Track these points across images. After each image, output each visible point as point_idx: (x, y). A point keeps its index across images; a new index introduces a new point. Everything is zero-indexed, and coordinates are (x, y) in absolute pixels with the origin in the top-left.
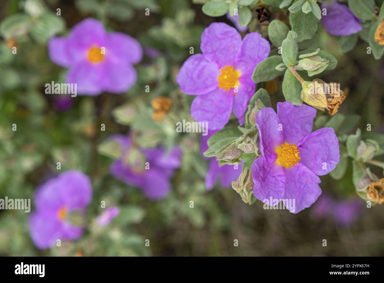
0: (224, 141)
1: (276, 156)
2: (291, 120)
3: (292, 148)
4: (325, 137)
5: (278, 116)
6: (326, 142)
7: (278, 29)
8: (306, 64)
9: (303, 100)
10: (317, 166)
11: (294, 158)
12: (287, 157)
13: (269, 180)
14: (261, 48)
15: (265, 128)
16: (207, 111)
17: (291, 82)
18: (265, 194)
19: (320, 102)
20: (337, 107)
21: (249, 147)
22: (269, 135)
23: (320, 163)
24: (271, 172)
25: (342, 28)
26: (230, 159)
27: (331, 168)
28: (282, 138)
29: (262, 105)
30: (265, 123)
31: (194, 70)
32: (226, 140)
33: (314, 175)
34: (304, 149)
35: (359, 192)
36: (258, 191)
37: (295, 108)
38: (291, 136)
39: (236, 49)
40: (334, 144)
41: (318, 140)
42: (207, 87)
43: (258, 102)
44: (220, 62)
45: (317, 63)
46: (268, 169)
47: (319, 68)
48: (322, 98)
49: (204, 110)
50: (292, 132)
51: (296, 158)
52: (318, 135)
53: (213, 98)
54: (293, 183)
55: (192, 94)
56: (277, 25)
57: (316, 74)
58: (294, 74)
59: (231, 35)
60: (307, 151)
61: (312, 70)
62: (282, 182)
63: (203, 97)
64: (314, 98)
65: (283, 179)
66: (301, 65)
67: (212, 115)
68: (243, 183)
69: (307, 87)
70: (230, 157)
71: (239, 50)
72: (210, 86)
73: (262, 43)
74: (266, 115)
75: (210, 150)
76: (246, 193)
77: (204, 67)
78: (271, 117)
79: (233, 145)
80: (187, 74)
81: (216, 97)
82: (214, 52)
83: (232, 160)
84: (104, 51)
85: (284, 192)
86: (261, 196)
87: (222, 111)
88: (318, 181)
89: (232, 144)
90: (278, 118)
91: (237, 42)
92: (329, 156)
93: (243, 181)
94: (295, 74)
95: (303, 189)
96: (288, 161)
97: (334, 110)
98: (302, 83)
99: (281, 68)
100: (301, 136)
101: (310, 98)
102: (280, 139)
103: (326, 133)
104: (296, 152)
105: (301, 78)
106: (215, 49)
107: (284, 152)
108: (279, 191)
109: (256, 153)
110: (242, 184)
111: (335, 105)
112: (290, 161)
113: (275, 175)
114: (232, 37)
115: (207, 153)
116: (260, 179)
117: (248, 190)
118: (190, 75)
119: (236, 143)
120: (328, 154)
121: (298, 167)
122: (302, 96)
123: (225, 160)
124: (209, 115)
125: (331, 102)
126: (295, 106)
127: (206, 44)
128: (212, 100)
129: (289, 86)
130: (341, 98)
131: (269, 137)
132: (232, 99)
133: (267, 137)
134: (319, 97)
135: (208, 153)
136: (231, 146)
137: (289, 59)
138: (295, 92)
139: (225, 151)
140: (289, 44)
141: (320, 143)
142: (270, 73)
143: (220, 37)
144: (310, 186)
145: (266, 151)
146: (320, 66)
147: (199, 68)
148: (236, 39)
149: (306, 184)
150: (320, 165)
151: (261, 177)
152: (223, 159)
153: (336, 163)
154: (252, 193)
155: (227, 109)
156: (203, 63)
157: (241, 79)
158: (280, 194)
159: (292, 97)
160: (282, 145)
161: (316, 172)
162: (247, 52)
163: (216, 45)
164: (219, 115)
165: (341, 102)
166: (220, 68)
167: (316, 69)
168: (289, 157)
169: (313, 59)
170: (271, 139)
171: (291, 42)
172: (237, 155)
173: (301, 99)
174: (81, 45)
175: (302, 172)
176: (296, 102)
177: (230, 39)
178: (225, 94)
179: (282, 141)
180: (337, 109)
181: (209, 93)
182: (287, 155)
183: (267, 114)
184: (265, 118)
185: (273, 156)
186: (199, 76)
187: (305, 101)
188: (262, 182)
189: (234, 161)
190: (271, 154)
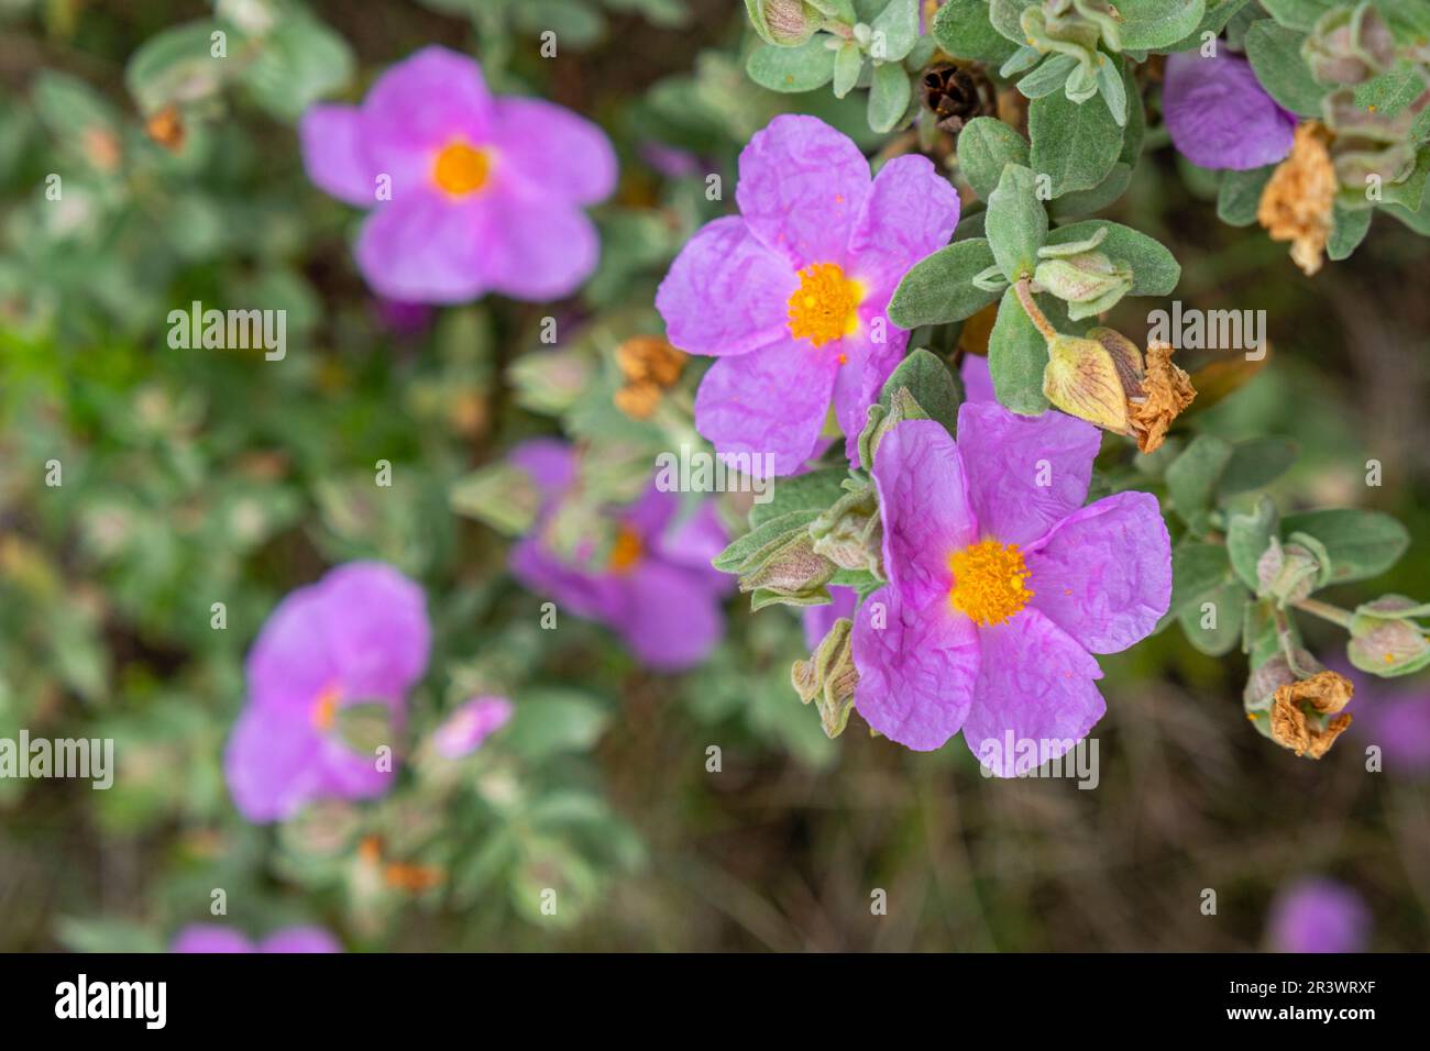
0: (786, 522)
1: (948, 583)
2: (1011, 461)
3: (1004, 560)
4: (1128, 524)
5: (961, 449)
6: (1130, 539)
7: (991, 147)
8: (1057, 278)
9: (1047, 395)
10: (1093, 620)
11: (1006, 593)
12: (983, 588)
13: (919, 662)
14: (934, 210)
15: (913, 487)
16: (750, 413)
17: (1019, 332)
18: (900, 710)
19: (1105, 408)
20: (1159, 428)
21: (849, 551)
22: (929, 512)
23: (1102, 611)
24: (931, 634)
25: (1229, 146)
26: (788, 587)
27: (1140, 630)
28: (971, 523)
29: (913, 409)
30: (912, 473)
31: (715, 269)
32: (792, 519)
33: (1079, 652)
34: (1051, 563)
35: (1254, 713)
36: (877, 701)
37: (1020, 423)
38: (1011, 516)
39: (854, 208)
40: (1157, 549)
41: (1102, 531)
42: (753, 331)
43: (901, 396)
44: (802, 247)
45: (1093, 279)
46: (920, 627)
47: (1099, 294)
48: (1112, 397)
49: (741, 408)
50: (1015, 500)
51: (1012, 591)
52: (1104, 517)
53: (773, 368)
54: (1009, 674)
55: (701, 350)
56: (986, 134)
57: (1090, 315)
58: (1026, 309)
59: (836, 158)
60: (1063, 569)
61: (1077, 300)
62: (965, 670)
63: (737, 363)
64: (1085, 392)
65: (970, 661)
66: (1044, 280)
67: (765, 427)
68: (823, 671)
69: (1061, 356)
70: (788, 581)
71: (862, 210)
72: (766, 328)
73: (937, 194)
74: (916, 443)
75: (734, 549)
76: (830, 705)
77: (748, 263)
78: (936, 453)
79: (803, 540)
80: (693, 282)
81: (782, 366)
82: (781, 212)
83: (798, 591)
84: (493, 158)
85: (968, 706)
86: (884, 715)
87: (797, 414)
88: (1094, 670)
89: (800, 536)
90: (960, 457)
91: (855, 183)
92: (1136, 588)
93: (824, 665)
94: (1029, 307)
95: (1043, 695)
96: (985, 601)
97: (1152, 438)
98: (1048, 339)
99: (990, 284)
100: (1044, 515)
101: (1071, 394)
102: (967, 526)
103: (1130, 508)
104: (1014, 573)
105: (1046, 322)
106: (786, 202)
107: (975, 572)
108: (951, 702)
109: (874, 572)
110: (819, 674)
111: (1154, 420)
112: (991, 604)
113: (942, 646)
114: (841, 165)
115: (724, 561)
116: (886, 659)
117: (840, 696)
118: (701, 286)
119: (810, 533)
120: (1133, 580)
121: (1028, 622)
122: (1045, 385)
123: (773, 590)
124: (756, 426)
125: (1140, 410)
126: (1020, 417)
127: (753, 187)
128: (769, 376)
129: (1011, 344)
130: (1174, 397)
131: (925, 519)
132: (830, 377)
133: (921, 520)
134: (1102, 390)
135: (728, 559)
136: (792, 545)
137: (1015, 253)
138: (1029, 366)
139: (770, 559)
140: (1011, 206)
141: (1107, 544)
142: (958, 296)
143: (803, 161)
144: (1066, 686)
145: (913, 565)
146: (1103, 289)
147: (732, 264)
148: (855, 174)
149: (1055, 680)
150: (1102, 619)
151: (890, 651)
152: (766, 586)
153: (1157, 613)
154: (852, 706)
155: (812, 411)
156: (743, 250)
157: (866, 311)
158: (954, 712)
159: (1014, 386)
160: (972, 548)
161: (1087, 642)
162: (888, 219)
163: (790, 189)
164: (784, 429)
165: (1174, 414)
166: (798, 267)
167: (1090, 299)
168: (987, 589)
169: (1080, 262)
170: (936, 523)
171: (1017, 202)
172: (817, 575)
173: (1043, 396)
174: (411, 136)
175: (1040, 640)
176: (1026, 403)
177: (835, 172)
178: (812, 356)
179: (974, 532)
180: (1160, 434)
181: (759, 350)
182: (983, 582)
183: (920, 441)
184: (912, 453)
185: (936, 585)
186: (730, 292)
187: (1056, 403)
188: (891, 668)
189: (805, 593)
190: (929, 576)
